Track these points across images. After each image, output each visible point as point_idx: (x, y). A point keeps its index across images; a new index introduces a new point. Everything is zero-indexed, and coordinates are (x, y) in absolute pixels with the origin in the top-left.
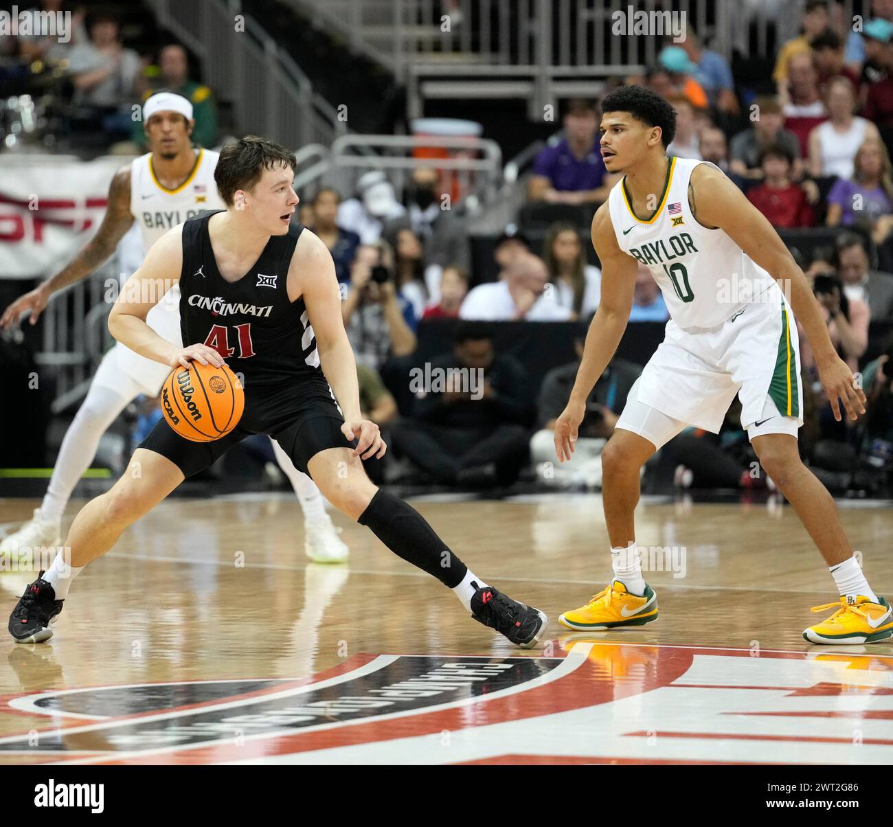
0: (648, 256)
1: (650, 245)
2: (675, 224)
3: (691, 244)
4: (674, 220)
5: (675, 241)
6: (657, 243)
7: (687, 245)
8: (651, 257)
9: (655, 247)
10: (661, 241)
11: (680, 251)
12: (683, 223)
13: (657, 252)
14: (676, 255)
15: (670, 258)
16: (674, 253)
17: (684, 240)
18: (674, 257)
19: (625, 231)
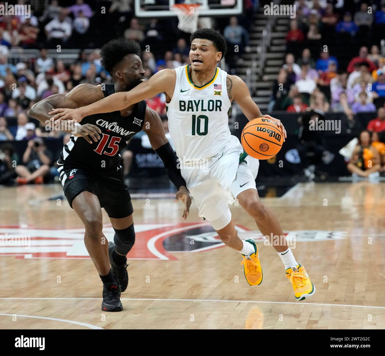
0: (190, 106)
1: (195, 101)
2: (215, 94)
3: (220, 107)
4: (216, 92)
5: (211, 103)
6: (199, 101)
7: (217, 106)
8: (192, 108)
9: (197, 103)
10: (203, 101)
11: (211, 108)
12: (220, 94)
13: (197, 106)
14: (207, 110)
15: (202, 110)
16: (207, 108)
17: (217, 104)
18: (206, 110)
19: (182, 90)
